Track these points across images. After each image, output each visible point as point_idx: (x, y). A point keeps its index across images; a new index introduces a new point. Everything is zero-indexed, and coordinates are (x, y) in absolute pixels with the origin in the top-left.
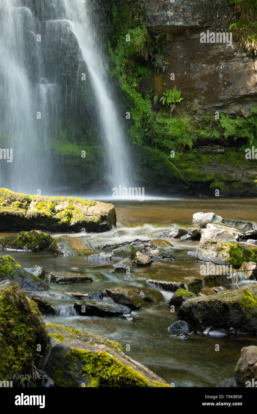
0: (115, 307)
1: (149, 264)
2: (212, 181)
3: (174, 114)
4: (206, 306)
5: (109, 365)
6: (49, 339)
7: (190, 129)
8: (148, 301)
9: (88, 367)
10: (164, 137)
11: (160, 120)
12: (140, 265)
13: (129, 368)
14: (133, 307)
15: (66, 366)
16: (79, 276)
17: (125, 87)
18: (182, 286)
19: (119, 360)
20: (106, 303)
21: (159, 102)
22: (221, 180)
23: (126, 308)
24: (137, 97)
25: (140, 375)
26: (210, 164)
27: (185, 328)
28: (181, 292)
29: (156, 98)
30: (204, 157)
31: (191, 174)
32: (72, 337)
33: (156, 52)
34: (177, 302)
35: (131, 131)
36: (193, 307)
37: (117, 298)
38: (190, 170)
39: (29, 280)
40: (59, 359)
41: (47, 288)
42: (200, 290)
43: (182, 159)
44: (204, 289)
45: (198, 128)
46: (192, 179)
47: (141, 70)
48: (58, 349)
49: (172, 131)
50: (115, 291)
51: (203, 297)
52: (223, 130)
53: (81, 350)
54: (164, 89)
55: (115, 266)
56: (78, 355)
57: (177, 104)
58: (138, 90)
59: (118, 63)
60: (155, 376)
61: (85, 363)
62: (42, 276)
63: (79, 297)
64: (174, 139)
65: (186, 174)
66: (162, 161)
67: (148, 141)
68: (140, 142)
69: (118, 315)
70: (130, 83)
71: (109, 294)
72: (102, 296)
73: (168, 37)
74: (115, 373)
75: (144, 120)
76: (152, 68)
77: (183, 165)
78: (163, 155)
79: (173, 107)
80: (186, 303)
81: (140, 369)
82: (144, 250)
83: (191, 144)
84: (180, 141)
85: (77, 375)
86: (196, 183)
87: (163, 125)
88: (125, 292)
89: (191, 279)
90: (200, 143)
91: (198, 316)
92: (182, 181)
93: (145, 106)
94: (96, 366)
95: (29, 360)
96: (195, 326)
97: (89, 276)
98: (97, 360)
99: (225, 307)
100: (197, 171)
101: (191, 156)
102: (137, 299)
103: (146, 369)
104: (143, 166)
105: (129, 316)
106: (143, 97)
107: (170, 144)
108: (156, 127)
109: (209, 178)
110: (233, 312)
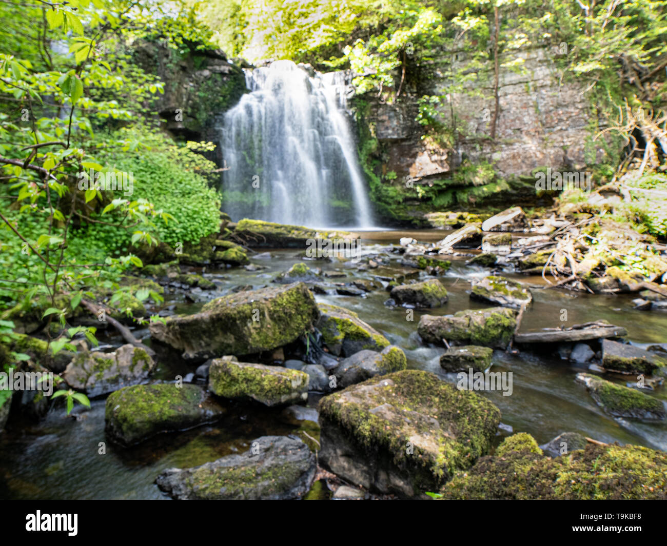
0: (357, 291)
1: (376, 267)
2: (412, 220)
3: (393, 185)
4: (405, 292)
5: (350, 325)
6: (319, 312)
7: (401, 192)
8: (375, 287)
9: (339, 327)
10: (387, 197)
11: (385, 188)
12: (371, 268)
13: (361, 327)
14: (366, 291)
15: (328, 326)
16: (339, 273)
17: (366, 171)
18: (393, 280)
19: (355, 322)
20: (352, 289)
21: (385, 179)
22: (417, 219)
23: (363, 291)
24: (373, 176)
25: (366, 331)
26: (411, 211)
27: (393, 303)
28: (392, 283)
29: (383, 176)
30: (409, 208)
31: (402, 216)
32: (332, 310)
33: (382, 152)
34: (389, 288)
35: (370, 194)
36: (397, 292)
37: (359, 286)
38: (401, 214)
39: (313, 276)
40: (324, 322)
41: (322, 280)
42: (402, 281)
43: (397, 209)
44: (405, 280)
45: (405, 192)
46: (402, 219)
47: (375, 162)
48: (324, 317)
49: (392, 194)
50: (358, 282)
51: (404, 286)
52: (418, 193)
53: (336, 317)
54: (387, 171)
55: (359, 268)
56: (334, 320)
57: (394, 180)
58: (373, 172)
59: (362, 158)
60: (374, 331)
61: (337, 324)
62: (321, 273)
63: (339, 285)
64: (392, 198)
65: (399, 216)
66: (386, 209)
67: (379, 199)
68: (374, 200)
69: (359, 295)
70: (369, 169)
71: (354, 284)
72: (351, 285)
73: (389, 144)
74: (353, 330)
75: (377, 188)
76: (381, 161)
77: (397, 211)
78: (387, 206)
79: (392, 181)
80: (394, 290)
81: (366, 327)
82: (374, 259)
83: (401, 200)
84: (395, 199)
85: (333, 330)
86: (404, 221)
87: (386, 190)
88: (363, 282)
89: (398, 275)
90: (406, 200)
91: (400, 296)
92: (397, 221)
93: (377, 181)
94: (343, 326)
95: (309, 323)
96: (399, 302)
97: (345, 273)
98: (344, 323)
99: (415, 292)
100: (405, 215)
101: (401, 207)
102: (369, 286)
103: (370, 327)
104: (376, 212)
105: (365, 295)
106: (376, 176)
107: (391, 201)
108: (383, 191)
109: (411, 218)
110: (418, 295)
